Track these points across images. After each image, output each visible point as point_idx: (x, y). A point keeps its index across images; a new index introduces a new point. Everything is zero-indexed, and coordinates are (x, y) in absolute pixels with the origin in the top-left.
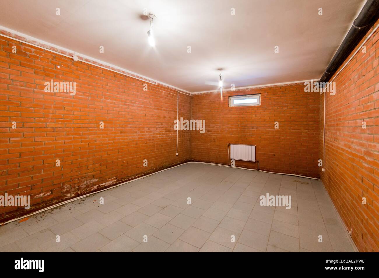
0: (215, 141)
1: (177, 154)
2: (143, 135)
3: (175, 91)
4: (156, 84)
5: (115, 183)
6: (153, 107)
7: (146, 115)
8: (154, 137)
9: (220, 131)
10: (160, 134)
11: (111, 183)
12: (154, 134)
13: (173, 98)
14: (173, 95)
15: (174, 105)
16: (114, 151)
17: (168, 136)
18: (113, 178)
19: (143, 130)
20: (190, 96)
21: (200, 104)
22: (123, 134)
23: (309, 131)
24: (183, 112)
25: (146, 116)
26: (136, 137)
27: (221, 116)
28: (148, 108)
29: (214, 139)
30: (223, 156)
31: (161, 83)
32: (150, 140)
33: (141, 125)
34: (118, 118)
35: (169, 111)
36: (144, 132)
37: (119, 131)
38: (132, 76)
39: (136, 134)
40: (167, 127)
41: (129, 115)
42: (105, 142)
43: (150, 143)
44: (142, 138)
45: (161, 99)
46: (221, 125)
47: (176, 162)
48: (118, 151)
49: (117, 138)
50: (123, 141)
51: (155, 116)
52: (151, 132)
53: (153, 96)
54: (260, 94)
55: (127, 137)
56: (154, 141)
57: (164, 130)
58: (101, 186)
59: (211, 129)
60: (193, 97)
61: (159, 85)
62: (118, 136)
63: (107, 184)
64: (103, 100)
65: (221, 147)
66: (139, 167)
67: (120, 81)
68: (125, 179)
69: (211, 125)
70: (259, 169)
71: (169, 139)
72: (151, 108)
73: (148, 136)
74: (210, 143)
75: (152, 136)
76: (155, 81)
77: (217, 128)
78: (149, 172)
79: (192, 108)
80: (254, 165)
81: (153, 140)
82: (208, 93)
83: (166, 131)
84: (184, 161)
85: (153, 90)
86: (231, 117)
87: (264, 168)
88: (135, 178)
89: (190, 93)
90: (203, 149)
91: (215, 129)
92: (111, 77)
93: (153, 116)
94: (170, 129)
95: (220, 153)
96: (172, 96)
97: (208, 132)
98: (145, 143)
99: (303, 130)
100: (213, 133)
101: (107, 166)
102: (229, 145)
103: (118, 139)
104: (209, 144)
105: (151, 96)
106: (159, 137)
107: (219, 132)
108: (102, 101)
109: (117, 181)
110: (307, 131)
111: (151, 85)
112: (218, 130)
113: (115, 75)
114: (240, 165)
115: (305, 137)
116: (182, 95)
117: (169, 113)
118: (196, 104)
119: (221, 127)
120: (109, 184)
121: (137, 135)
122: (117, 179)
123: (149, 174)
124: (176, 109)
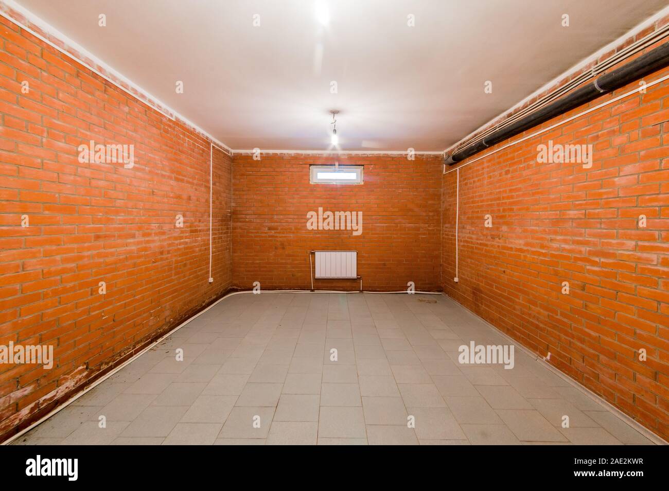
0: (283, 248)
1: (211, 280)
2: (148, 242)
3: (207, 142)
4: (174, 119)
5: (83, 381)
6: (167, 174)
7: (153, 192)
8: (170, 245)
9: (293, 228)
10: (181, 238)
11: (73, 384)
12: (169, 238)
13: (202, 156)
14: (203, 151)
15: (206, 172)
16: (78, 292)
17: (196, 241)
18: (76, 371)
19: (147, 229)
20: (229, 156)
21: (250, 175)
22: (101, 243)
23: (429, 226)
24: (219, 188)
25: (153, 194)
26: (134, 248)
27: (295, 200)
28: (157, 174)
29: (282, 244)
30: (300, 274)
31: (183, 118)
32: (162, 253)
33: (143, 218)
34: (88, 198)
35: (197, 185)
36: (149, 235)
37: (93, 234)
38: (122, 86)
39: (131, 240)
40: (194, 221)
41: (115, 189)
42: (53, 269)
43: (162, 259)
44: (145, 249)
45: (183, 156)
46: (295, 217)
47: (210, 298)
48: (90, 289)
49: (86, 253)
50: (102, 260)
51: (171, 195)
52: (164, 233)
53: (167, 146)
54: (363, 165)
55: (113, 250)
56: (170, 255)
57: (189, 229)
58: (42, 404)
59: (276, 224)
60: (234, 159)
61: (177, 123)
62: (89, 249)
63: (61, 391)
64: (44, 140)
65: (297, 258)
66: (139, 325)
67: (92, 94)
68: (107, 363)
69: (275, 217)
70: (363, 290)
71: (197, 249)
72: (163, 176)
73: (158, 244)
74: (274, 252)
75: (165, 243)
76: (171, 110)
77: (287, 222)
78: (162, 330)
79: (233, 181)
80: (354, 285)
81: (168, 252)
82: (267, 154)
83: (192, 231)
84: (221, 292)
85: (167, 132)
86: (314, 202)
87: (370, 287)
88: (131, 355)
89: (230, 149)
90: (257, 264)
91: (285, 224)
92: (67, 74)
93: (168, 196)
94: (199, 227)
95: (293, 269)
96: (201, 152)
97: (269, 231)
98: (154, 262)
99: (422, 225)
100: (279, 233)
101: (58, 339)
102: (313, 254)
103: (88, 256)
104: (271, 255)
105: (164, 147)
106: (180, 244)
107: (292, 230)
108: (42, 142)
109: (87, 376)
110: (427, 225)
111: (164, 120)
112: (290, 226)
113: (80, 71)
114: (332, 287)
115: (424, 234)
116: (218, 152)
117: (196, 190)
118: (243, 175)
119: (297, 221)
120: (67, 390)
121: (134, 243)
122: (87, 368)
123: (161, 335)
124: (208, 181)
